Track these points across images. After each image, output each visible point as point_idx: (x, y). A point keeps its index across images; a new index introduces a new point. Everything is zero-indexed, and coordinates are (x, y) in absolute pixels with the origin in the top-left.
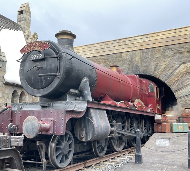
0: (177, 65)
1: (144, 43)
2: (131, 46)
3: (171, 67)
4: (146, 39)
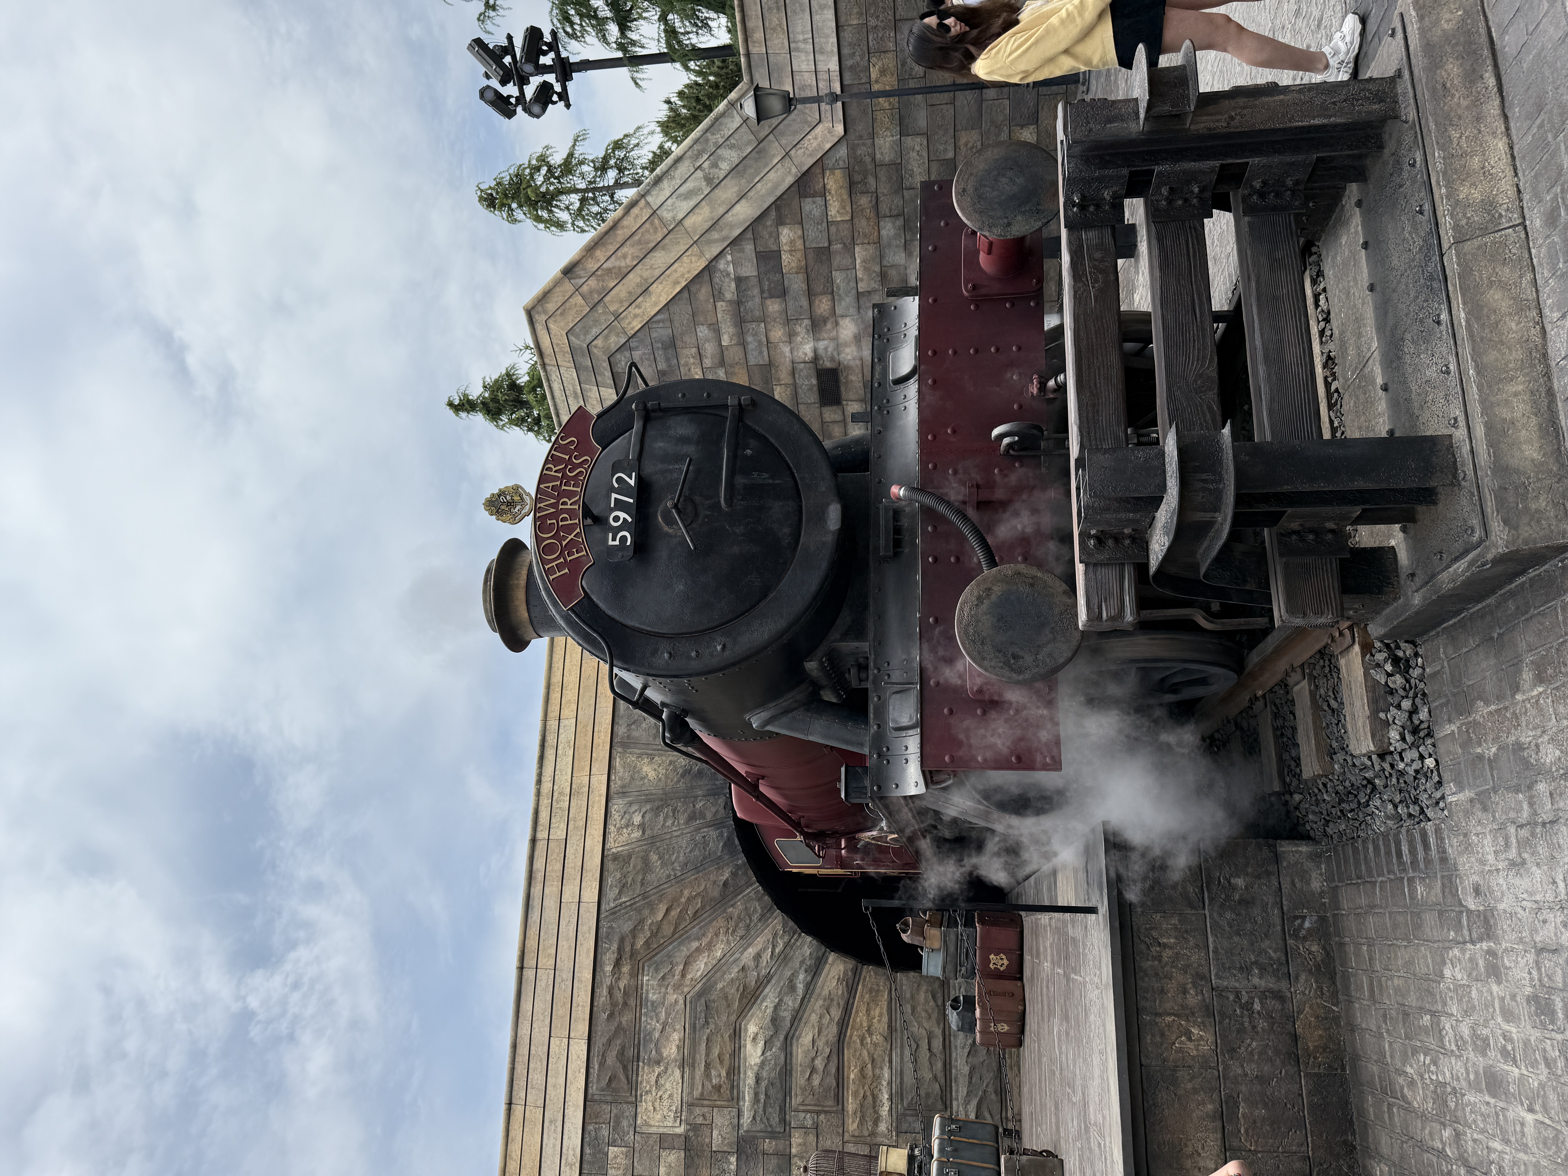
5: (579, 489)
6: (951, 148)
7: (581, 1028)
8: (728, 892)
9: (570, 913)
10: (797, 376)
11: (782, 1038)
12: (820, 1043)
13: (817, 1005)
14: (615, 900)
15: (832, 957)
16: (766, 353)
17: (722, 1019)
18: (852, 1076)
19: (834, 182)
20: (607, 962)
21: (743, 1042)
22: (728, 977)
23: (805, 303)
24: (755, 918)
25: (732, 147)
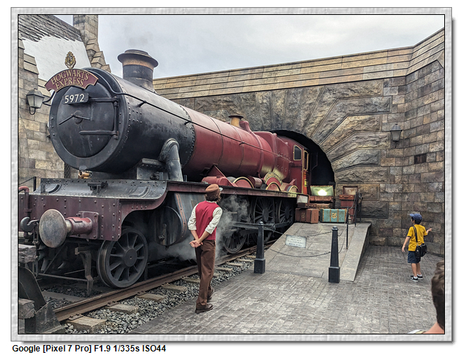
0: (339, 119)
1: (292, 78)
2: (270, 81)
3: (329, 121)
4: (295, 72)
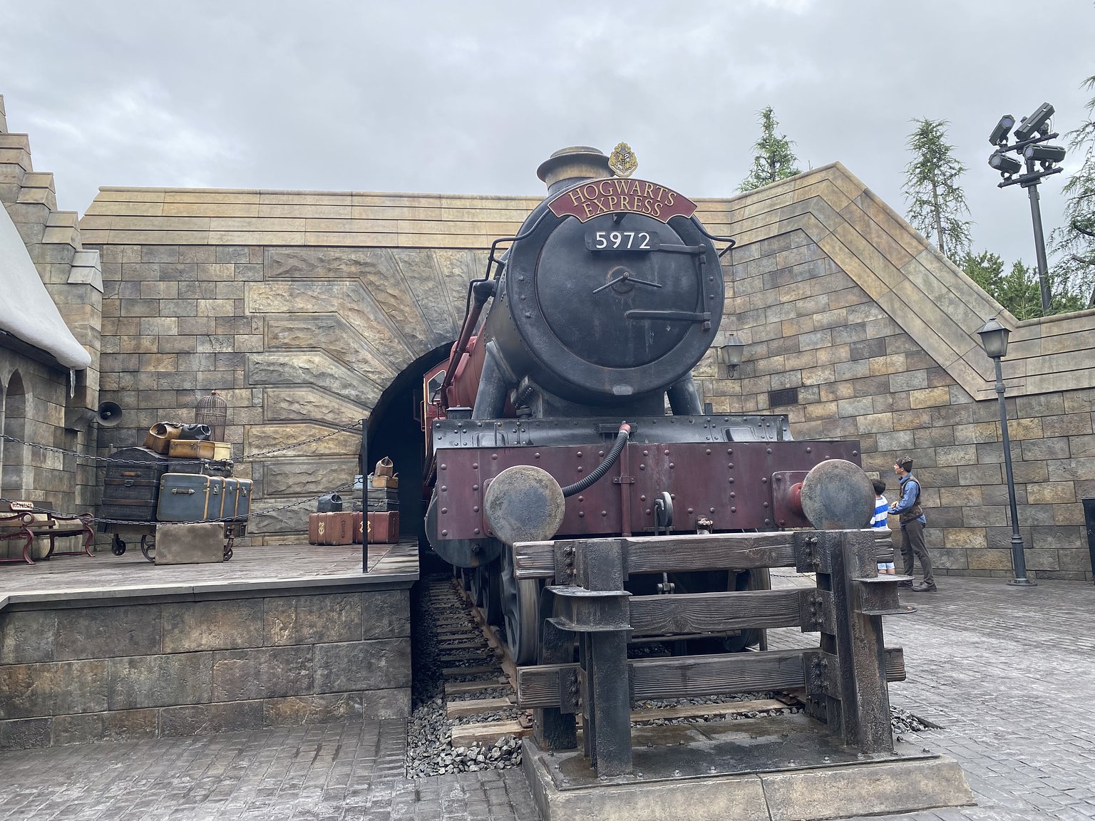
5: (635, 209)
6: (968, 483)
7: (312, 241)
8: (409, 339)
9: (389, 227)
10: (792, 373)
11: (312, 380)
12: (309, 407)
13: (335, 404)
14: (400, 258)
15: (367, 413)
16: (808, 348)
17: (322, 339)
18: (288, 430)
19: (939, 395)
20: (357, 255)
21: (308, 353)
22: (351, 341)
23: (847, 376)
24: (391, 358)
25: (966, 314)
